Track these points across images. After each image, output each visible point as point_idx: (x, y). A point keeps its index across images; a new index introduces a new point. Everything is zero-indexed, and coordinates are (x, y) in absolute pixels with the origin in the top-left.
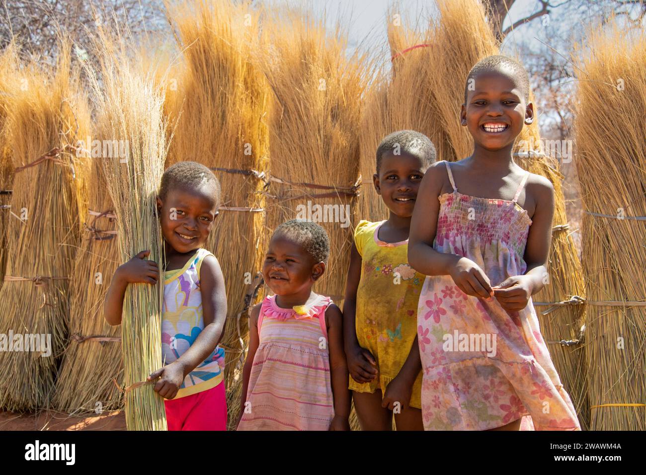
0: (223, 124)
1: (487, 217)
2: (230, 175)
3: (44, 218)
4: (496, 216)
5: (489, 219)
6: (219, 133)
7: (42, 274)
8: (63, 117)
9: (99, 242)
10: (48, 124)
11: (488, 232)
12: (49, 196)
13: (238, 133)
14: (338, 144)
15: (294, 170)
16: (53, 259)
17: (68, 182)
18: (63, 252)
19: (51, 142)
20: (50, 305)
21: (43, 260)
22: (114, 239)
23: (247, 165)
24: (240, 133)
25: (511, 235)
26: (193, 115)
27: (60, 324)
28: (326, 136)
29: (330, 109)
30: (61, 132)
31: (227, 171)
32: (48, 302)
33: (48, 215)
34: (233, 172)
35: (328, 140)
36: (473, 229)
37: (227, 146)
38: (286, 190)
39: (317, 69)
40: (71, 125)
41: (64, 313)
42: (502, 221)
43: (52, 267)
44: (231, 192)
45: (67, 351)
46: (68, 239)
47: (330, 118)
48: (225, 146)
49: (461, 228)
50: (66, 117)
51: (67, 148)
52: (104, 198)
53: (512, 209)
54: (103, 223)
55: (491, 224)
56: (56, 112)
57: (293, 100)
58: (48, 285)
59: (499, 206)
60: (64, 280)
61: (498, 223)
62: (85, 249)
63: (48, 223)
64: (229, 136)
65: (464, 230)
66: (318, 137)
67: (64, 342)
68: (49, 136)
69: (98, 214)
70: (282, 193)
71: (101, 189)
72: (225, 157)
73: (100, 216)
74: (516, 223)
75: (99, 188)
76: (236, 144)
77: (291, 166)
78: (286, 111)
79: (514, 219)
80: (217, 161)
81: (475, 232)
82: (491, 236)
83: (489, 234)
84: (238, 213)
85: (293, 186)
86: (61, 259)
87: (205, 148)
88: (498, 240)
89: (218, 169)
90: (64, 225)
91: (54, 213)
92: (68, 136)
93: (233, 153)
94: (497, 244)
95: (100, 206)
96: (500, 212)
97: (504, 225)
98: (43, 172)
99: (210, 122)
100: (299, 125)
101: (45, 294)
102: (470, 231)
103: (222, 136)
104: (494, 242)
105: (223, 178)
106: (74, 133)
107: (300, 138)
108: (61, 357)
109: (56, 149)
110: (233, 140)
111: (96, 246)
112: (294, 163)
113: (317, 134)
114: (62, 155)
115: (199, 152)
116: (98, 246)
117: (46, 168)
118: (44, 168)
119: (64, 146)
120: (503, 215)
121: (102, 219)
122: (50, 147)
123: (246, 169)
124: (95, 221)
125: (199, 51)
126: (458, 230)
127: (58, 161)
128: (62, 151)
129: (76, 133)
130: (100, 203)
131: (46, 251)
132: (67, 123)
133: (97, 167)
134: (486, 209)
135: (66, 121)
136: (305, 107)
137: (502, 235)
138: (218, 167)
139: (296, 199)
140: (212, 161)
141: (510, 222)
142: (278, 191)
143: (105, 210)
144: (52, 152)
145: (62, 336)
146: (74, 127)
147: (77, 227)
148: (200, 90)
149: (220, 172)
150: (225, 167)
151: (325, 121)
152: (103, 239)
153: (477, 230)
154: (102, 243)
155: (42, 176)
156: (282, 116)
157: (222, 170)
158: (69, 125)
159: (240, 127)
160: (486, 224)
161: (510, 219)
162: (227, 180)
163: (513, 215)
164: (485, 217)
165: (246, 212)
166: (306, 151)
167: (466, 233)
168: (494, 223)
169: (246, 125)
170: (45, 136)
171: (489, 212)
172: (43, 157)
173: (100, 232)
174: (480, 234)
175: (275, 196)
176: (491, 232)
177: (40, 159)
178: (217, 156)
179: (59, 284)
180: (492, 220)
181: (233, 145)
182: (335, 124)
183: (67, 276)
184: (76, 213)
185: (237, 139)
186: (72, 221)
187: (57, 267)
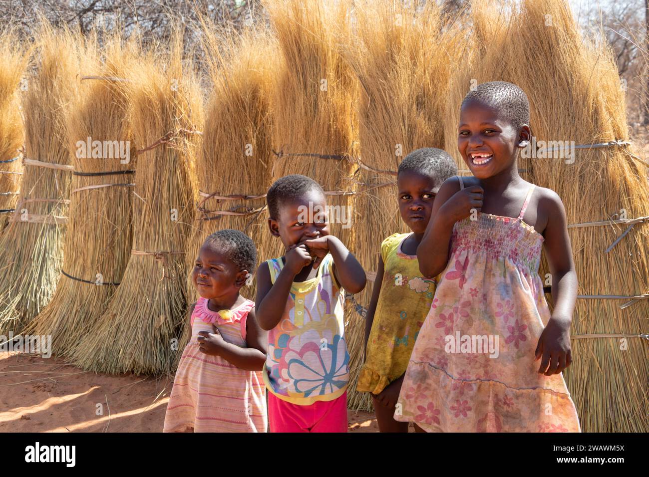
0: (315, 112)
1: (494, 234)
2: (323, 160)
3: (162, 196)
4: (503, 233)
5: (496, 235)
6: (312, 121)
7: (161, 249)
8: (177, 102)
9: (208, 222)
10: (164, 110)
11: (495, 248)
12: (166, 175)
13: (330, 120)
14: (422, 133)
15: (380, 159)
16: (171, 235)
17: (182, 165)
18: (179, 228)
19: (166, 127)
20: (169, 278)
21: (163, 236)
22: (221, 219)
23: (341, 150)
24: (332, 120)
25: (518, 252)
26: (288, 103)
27: (178, 295)
28: (410, 126)
29: (415, 98)
30: (175, 118)
31: (321, 157)
32: (167, 276)
33: (165, 195)
34: (326, 157)
35: (412, 129)
36: (480, 244)
37: (320, 133)
38: (373, 178)
39: (402, 59)
40: (185, 109)
41: (182, 285)
42: (508, 239)
43: (171, 243)
44: (325, 177)
45: (185, 321)
46: (184, 216)
47: (415, 106)
48: (318, 133)
49: (468, 243)
50: (180, 103)
51: (181, 132)
52: (212, 181)
53: (517, 226)
54: (211, 203)
55: (498, 240)
56: (170, 99)
57: (378, 90)
58: (167, 259)
59: (506, 223)
60: (182, 254)
61: (504, 240)
62: (197, 228)
63: (166, 202)
64: (321, 124)
65: (472, 244)
66: (403, 127)
67: (182, 312)
68: (164, 121)
69: (207, 195)
70: (369, 181)
71: (209, 173)
72: (318, 144)
73: (208, 198)
74: (523, 240)
75: (207, 171)
76: (329, 131)
77: (377, 154)
78: (373, 100)
79: (520, 236)
80: (311, 148)
81: (482, 247)
82: (498, 252)
83: (496, 250)
84: (332, 196)
85: (379, 174)
86: (178, 235)
87: (299, 136)
88: (504, 257)
89: (312, 155)
90: (179, 205)
91: (171, 193)
92: (181, 120)
93: (326, 140)
94: (505, 260)
95: (209, 188)
96: (506, 230)
97: (510, 242)
98: (160, 154)
99: (303, 111)
100: (385, 115)
101: (165, 268)
102: (477, 245)
103: (314, 124)
104: (501, 258)
105: (317, 164)
106: (187, 117)
107: (386, 127)
108: (181, 325)
109: (171, 133)
110: (326, 127)
111: (206, 225)
112: (381, 151)
113: (401, 124)
114: (176, 139)
115: (294, 138)
116: (208, 225)
117: (162, 151)
118: (161, 151)
119: (178, 131)
120: (509, 233)
121: (211, 200)
122: (165, 132)
123: (339, 155)
124: (204, 201)
125: (291, 42)
126: (466, 244)
127: (173, 145)
128: (176, 135)
129: (189, 116)
130: (208, 185)
131: (165, 228)
132: (180, 108)
133: (204, 152)
134: (493, 225)
135: (179, 106)
136: (390, 97)
137: (509, 252)
138: (312, 153)
139: (383, 187)
140: (307, 148)
141: (516, 239)
142: (367, 178)
143: (213, 191)
144: (167, 136)
145: (180, 306)
146: (187, 110)
147: (191, 206)
148: (294, 80)
149: (314, 158)
150: (318, 153)
151: (409, 111)
152: (212, 219)
153: (485, 245)
154: (211, 222)
155: (158, 158)
156: (369, 105)
157: (316, 155)
158: (182, 110)
159: (332, 114)
160: (493, 241)
161: (516, 236)
162: (321, 165)
163: (519, 232)
164: (492, 234)
165: (340, 195)
166: (391, 140)
167: (474, 248)
168: (501, 241)
169: (338, 112)
170: (161, 122)
171: (496, 228)
172: (159, 141)
173: (208, 212)
174: (487, 249)
175: (363, 183)
176: (498, 248)
177: (157, 143)
178: (310, 143)
179: (177, 258)
180: (498, 237)
181: (326, 132)
182: (420, 112)
183: (184, 251)
184: (189, 193)
185: (329, 126)
186: (186, 200)
187: (175, 242)
